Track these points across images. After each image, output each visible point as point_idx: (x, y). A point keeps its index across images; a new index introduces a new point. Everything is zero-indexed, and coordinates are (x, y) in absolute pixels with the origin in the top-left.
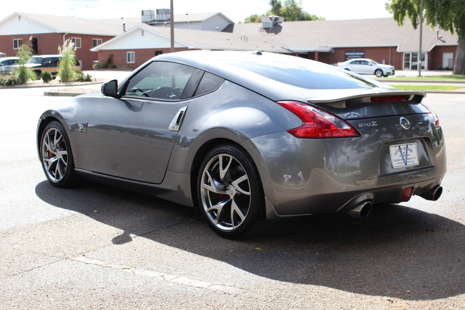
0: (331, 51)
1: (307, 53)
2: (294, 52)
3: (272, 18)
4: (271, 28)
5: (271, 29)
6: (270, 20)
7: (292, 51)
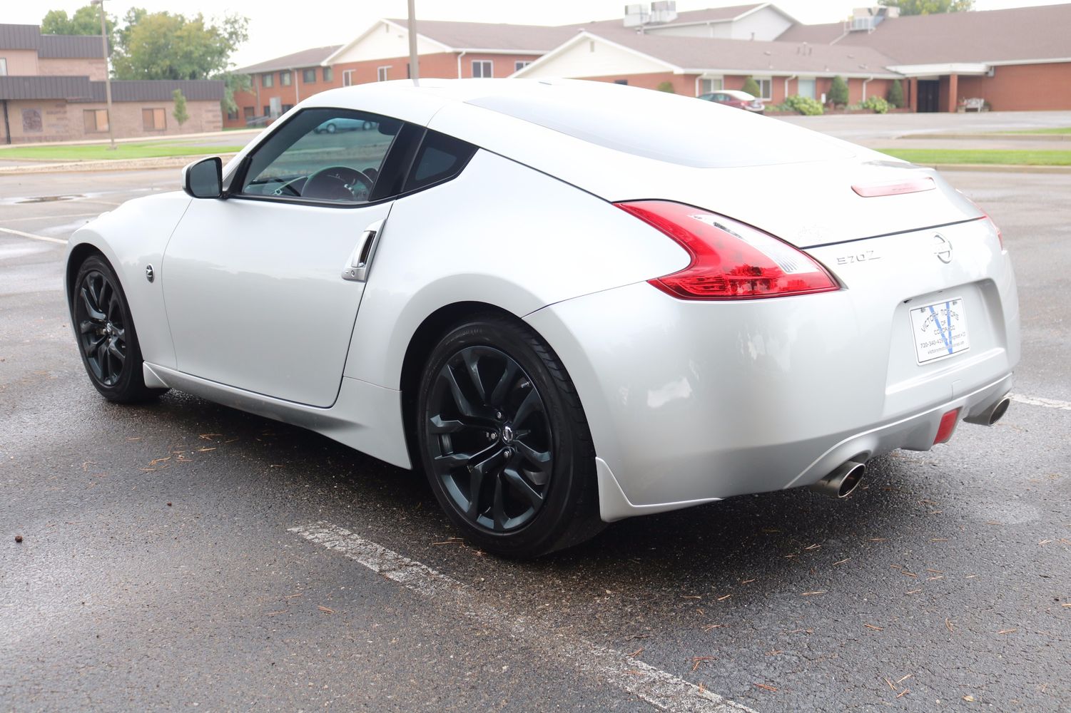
0: (987, 73)
1: (937, 79)
2: (907, 76)
3: (873, 11)
4: (871, 30)
5: (869, 33)
6: (869, 14)
7: (903, 75)
